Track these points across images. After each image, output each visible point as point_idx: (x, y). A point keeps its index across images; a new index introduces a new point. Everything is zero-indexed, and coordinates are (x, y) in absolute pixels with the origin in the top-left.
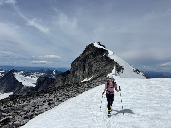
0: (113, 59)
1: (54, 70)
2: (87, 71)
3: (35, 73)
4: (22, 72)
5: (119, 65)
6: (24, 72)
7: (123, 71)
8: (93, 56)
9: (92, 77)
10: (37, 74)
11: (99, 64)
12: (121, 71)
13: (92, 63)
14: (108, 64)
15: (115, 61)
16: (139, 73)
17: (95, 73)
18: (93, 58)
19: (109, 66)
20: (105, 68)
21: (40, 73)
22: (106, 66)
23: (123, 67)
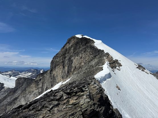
0: (102, 49)
1: (41, 70)
2: (66, 70)
3: (23, 73)
4: (10, 72)
5: (112, 57)
6: (11, 72)
7: (121, 67)
8: (74, 50)
9: (69, 78)
10: (25, 74)
11: (81, 58)
12: (118, 68)
13: (73, 58)
14: (95, 57)
15: (105, 52)
16: (145, 70)
17: (75, 73)
18: (74, 52)
19: (96, 60)
20: (90, 64)
21: (27, 73)
22: (92, 60)
23: (119, 62)
